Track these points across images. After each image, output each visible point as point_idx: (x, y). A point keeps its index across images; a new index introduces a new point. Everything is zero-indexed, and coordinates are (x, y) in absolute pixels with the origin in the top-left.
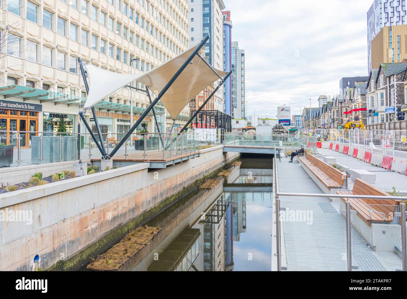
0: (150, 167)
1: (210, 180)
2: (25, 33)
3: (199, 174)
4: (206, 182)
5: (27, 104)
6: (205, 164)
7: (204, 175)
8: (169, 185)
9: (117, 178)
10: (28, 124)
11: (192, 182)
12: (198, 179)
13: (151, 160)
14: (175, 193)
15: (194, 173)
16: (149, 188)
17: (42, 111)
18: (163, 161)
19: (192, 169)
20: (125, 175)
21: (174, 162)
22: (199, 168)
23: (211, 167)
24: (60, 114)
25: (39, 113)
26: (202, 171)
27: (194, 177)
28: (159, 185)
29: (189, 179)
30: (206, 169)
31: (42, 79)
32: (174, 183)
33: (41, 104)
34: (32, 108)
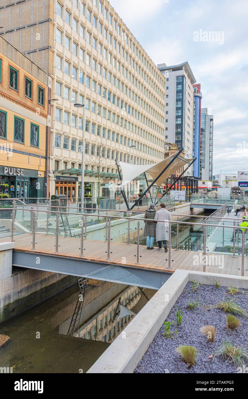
2: (71, 135)
5: (72, 177)
10: (72, 188)
17: (79, 181)
24: (86, 182)
25: (77, 182)
31: (78, 161)
33: (77, 177)
34: (74, 179)
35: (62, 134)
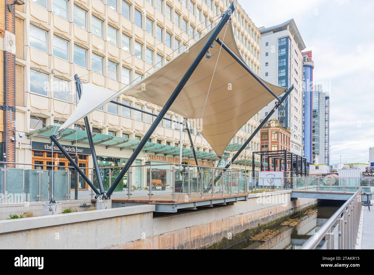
0: (156, 210)
1: (269, 230)
3: (251, 223)
4: (261, 232)
5: (75, 147)
6: (261, 211)
7: (259, 224)
8: (196, 235)
9: (83, 224)
11: (238, 232)
12: (249, 229)
13: (156, 201)
14: (208, 245)
15: (242, 221)
16: (156, 239)
18: (171, 203)
19: (239, 216)
20: (102, 221)
21: (195, 206)
22: (251, 215)
23: (271, 215)
24: (113, 158)
25: (89, 156)
26: (256, 219)
27: (242, 225)
28: (176, 235)
29: (234, 228)
30: (263, 217)
31: (92, 122)
32: (206, 232)
34: (81, 151)
35: (50, 72)
